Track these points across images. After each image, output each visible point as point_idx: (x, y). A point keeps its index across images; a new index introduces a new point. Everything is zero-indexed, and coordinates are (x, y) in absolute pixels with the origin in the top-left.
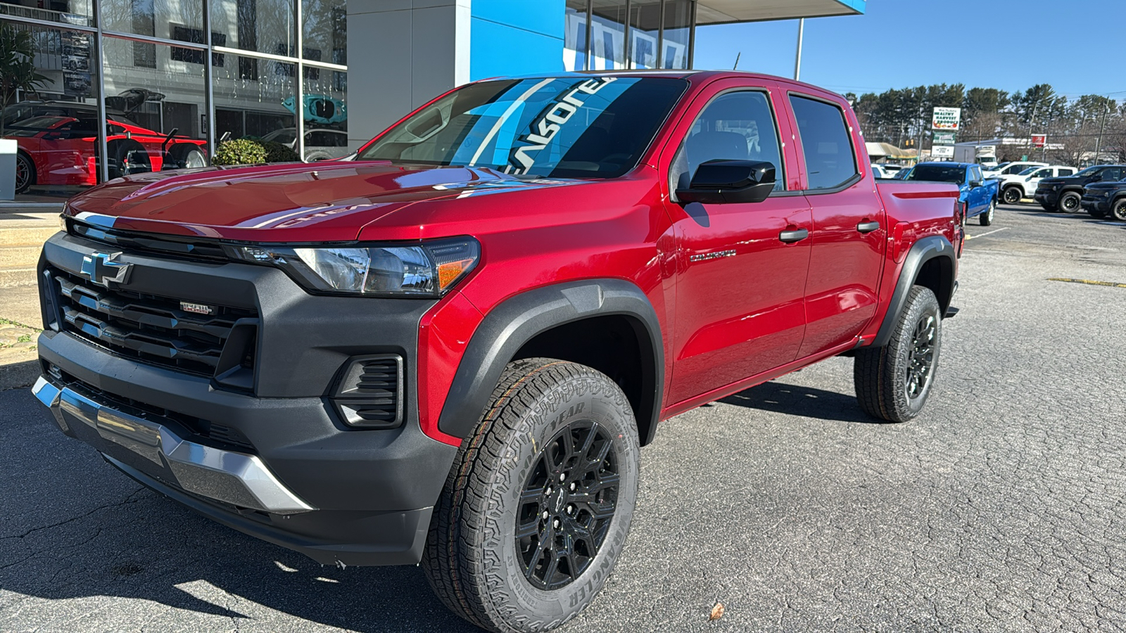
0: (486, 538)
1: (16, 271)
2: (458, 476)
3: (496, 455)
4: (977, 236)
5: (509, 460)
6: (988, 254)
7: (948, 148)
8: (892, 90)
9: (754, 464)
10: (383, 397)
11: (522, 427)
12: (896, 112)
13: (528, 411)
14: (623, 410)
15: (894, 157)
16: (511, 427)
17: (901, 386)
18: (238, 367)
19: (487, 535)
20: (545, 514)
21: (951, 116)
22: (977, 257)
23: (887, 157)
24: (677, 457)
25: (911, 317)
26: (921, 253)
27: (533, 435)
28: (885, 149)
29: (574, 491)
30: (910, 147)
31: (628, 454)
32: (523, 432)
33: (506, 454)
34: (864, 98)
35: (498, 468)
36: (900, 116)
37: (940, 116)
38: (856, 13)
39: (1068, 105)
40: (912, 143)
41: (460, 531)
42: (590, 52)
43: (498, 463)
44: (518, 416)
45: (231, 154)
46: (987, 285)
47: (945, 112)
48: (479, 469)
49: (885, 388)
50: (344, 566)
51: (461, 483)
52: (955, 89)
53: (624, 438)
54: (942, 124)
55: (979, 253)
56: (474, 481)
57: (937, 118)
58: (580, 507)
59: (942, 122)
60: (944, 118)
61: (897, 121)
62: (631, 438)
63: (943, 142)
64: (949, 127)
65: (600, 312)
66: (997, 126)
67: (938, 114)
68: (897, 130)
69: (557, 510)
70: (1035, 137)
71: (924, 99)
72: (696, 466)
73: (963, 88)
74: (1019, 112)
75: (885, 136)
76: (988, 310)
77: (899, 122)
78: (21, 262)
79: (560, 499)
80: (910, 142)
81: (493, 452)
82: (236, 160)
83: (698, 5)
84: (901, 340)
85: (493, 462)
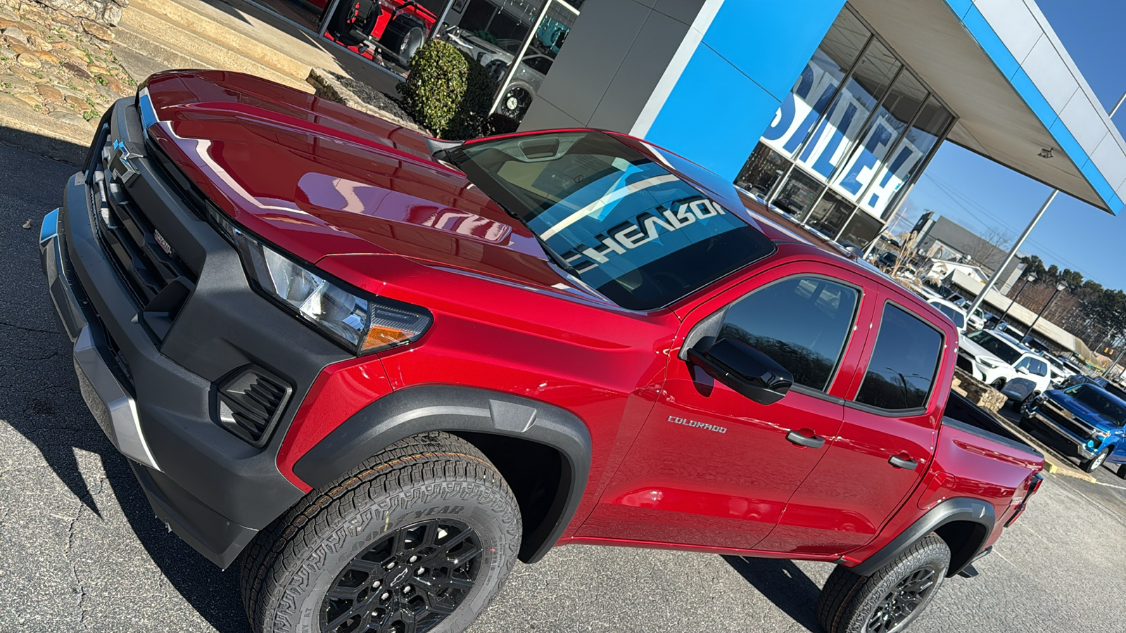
0: (292, 583)
1: (198, 62)
2: (302, 514)
3: (343, 516)
4: (1104, 484)
5: (352, 527)
6: (1099, 509)
8: (1121, 292)
9: (666, 616)
10: (259, 415)
11: (382, 503)
12: (1113, 315)
13: (398, 491)
14: (507, 529)
15: (1082, 358)
16: (372, 497)
17: (861, 620)
18: (166, 314)
19: (294, 581)
20: (376, 584)
22: (1084, 507)
23: (1074, 353)
24: (601, 566)
25: (908, 563)
26: (955, 510)
27: (390, 515)
28: (1077, 345)
29: (420, 576)
30: (1107, 355)
31: (493, 569)
32: (381, 507)
33: (352, 520)
34: (1088, 284)
35: (337, 529)
36: (1114, 319)
38: (1108, 211)
40: (1111, 353)
41: (274, 562)
42: (825, 116)
43: (340, 524)
44: (386, 491)
45: (434, 54)
46: (1067, 544)
48: (320, 519)
49: (845, 612)
50: (170, 530)
51: (300, 521)
53: (495, 553)
55: (1090, 503)
56: (310, 527)
58: (418, 592)
61: (1109, 323)
62: (503, 557)
65: (522, 436)
68: (1103, 333)
69: (391, 585)
72: (611, 585)
75: (1089, 331)
76: (1044, 573)
77: (1110, 325)
78: (208, 56)
79: (401, 577)
80: (1109, 351)
81: (342, 511)
82: (435, 61)
83: (957, 122)
84: (885, 579)
85: (336, 521)
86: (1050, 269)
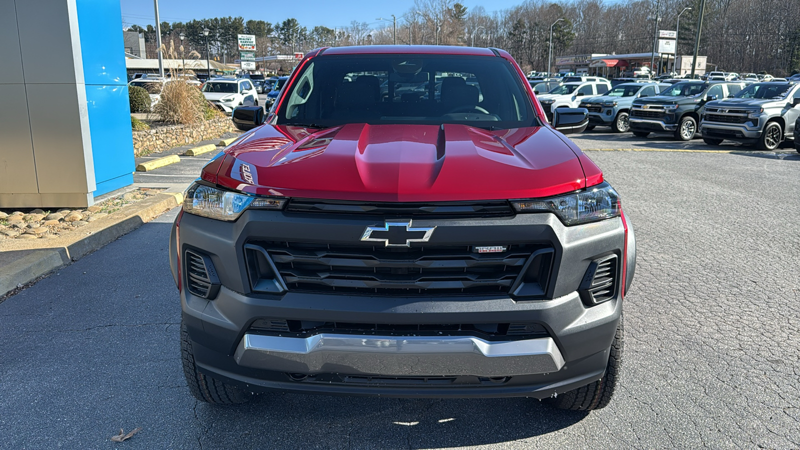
7: (251, 63)
8: (194, 21)
12: (200, 36)
15: (220, 70)
21: (250, 40)
23: (215, 70)
28: (213, 64)
34: (175, 26)
37: (242, 41)
39: (308, 33)
47: (245, 38)
52: (238, 21)
54: (245, 46)
57: (241, 42)
59: (244, 45)
60: (245, 42)
63: (247, 59)
64: (250, 48)
66: (268, 46)
67: (240, 39)
70: (297, 55)
71: (218, 27)
73: (243, 20)
74: (281, 37)
86: (148, 29)
